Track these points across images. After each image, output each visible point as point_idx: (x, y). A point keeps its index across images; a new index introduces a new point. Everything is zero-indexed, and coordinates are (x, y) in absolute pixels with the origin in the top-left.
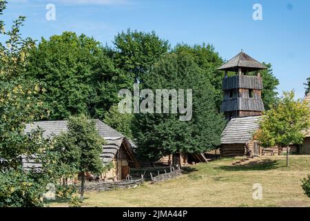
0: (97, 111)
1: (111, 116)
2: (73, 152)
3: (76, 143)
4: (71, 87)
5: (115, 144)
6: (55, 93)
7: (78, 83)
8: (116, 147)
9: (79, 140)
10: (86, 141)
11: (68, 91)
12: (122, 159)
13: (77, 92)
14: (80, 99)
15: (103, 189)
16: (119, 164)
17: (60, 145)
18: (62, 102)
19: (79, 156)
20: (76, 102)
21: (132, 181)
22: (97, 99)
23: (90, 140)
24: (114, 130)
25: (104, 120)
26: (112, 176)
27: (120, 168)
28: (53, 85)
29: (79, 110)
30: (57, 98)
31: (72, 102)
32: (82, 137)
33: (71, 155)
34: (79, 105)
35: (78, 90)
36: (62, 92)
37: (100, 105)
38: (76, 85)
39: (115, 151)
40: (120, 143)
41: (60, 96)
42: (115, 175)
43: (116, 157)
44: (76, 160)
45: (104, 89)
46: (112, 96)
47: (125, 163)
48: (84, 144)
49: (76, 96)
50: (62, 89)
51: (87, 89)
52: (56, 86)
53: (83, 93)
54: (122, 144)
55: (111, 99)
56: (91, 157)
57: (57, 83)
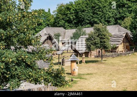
0: (119, 21)
1: (125, 23)
2: (96, 40)
3: (98, 36)
4: (107, 11)
5: (122, 36)
6: (100, 14)
7: (110, 9)
8: (123, 37)
9: (99, 35)
10: (102, 35)
11: (105, 13)
12: (126, 42)
13: (109, 13)
14: (111, 16)
15: (115, 56)
16: (125, 45)
17: (90, 38)
18: (103, 18)
19: (99, 42)
20: (109, 18)
21: (129, 52)
22: (118, 16)
23: (104, 35)
24: (126, 29)
25: (122, 25)
26: (122, 50)
27: (125, 47)
28: (99, 11)
29: (111, 21)
30: (101, 16)
31: (107, 18)
32: (100, 33)
33: (95, 42)
34: (111, 19)
35: (110, 12)
36: (103, 14)
37: (120, 18)
38: (109, 10)
39: (122, 39)
40: (125, 35)
41: (102, 16)
42: (123, 50)
43: (123, 42)
44: (98, 44)
45: (121, 11)
46: (125, 14)
47: (128, 44)
48: (101, 37)
49: (109, 15)
50: (103, 12)
51: (114, 11)
52: (100, 11)
53: (112, 14)
54: (125, 36)
55: (125, 16)
56: (104, 42)
57: (100, 10)
